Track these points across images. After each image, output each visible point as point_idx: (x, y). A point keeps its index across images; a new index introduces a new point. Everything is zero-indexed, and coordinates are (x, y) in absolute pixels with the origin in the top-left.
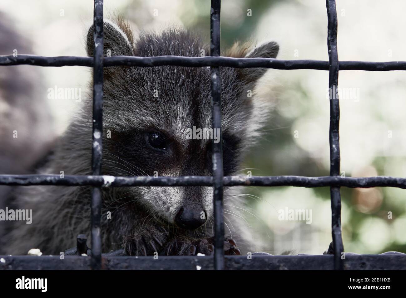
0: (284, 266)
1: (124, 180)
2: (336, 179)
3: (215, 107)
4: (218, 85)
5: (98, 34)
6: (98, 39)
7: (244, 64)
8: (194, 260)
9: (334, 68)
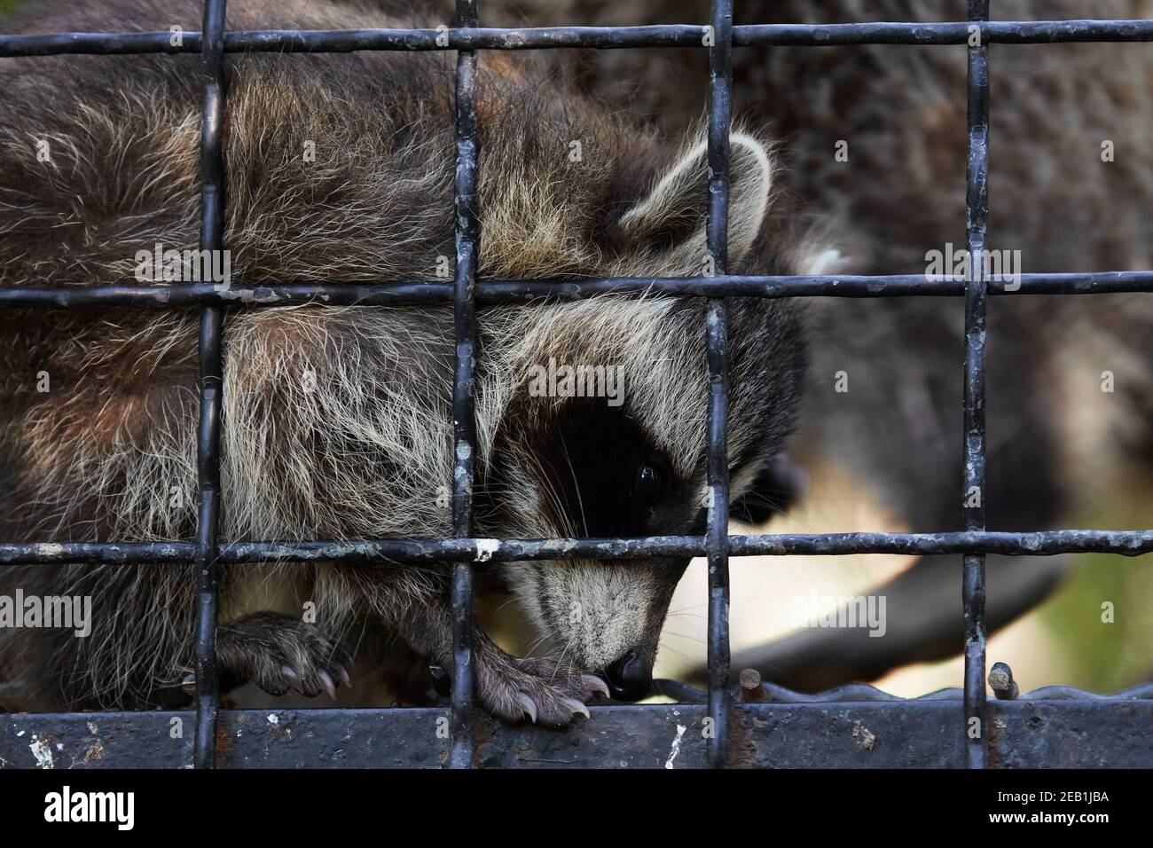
0: (862, 724)
1: (519, 547)
2: (971, 539)
3: (714, 386)
4: (719, 338)
5: (464, 234)
6: (465, 243)
7: (776, 289)
8: (672, 712)
9: (975, 294)
